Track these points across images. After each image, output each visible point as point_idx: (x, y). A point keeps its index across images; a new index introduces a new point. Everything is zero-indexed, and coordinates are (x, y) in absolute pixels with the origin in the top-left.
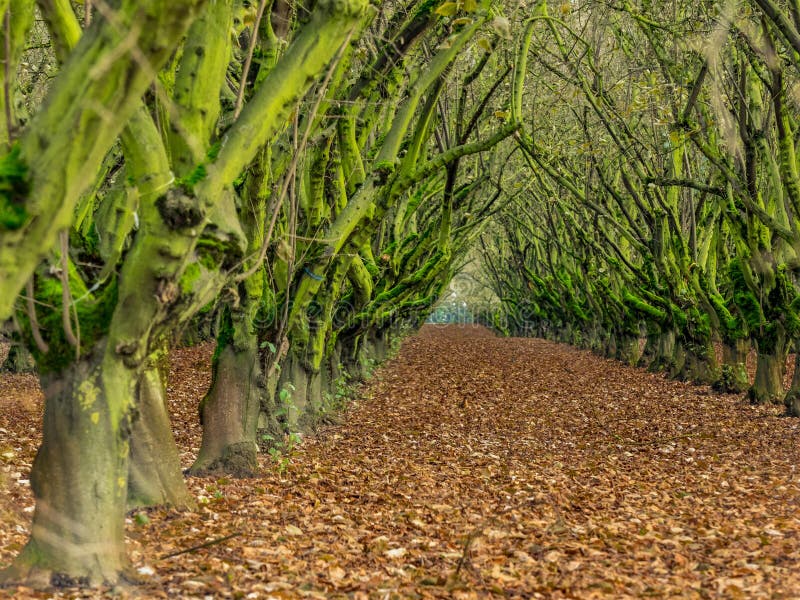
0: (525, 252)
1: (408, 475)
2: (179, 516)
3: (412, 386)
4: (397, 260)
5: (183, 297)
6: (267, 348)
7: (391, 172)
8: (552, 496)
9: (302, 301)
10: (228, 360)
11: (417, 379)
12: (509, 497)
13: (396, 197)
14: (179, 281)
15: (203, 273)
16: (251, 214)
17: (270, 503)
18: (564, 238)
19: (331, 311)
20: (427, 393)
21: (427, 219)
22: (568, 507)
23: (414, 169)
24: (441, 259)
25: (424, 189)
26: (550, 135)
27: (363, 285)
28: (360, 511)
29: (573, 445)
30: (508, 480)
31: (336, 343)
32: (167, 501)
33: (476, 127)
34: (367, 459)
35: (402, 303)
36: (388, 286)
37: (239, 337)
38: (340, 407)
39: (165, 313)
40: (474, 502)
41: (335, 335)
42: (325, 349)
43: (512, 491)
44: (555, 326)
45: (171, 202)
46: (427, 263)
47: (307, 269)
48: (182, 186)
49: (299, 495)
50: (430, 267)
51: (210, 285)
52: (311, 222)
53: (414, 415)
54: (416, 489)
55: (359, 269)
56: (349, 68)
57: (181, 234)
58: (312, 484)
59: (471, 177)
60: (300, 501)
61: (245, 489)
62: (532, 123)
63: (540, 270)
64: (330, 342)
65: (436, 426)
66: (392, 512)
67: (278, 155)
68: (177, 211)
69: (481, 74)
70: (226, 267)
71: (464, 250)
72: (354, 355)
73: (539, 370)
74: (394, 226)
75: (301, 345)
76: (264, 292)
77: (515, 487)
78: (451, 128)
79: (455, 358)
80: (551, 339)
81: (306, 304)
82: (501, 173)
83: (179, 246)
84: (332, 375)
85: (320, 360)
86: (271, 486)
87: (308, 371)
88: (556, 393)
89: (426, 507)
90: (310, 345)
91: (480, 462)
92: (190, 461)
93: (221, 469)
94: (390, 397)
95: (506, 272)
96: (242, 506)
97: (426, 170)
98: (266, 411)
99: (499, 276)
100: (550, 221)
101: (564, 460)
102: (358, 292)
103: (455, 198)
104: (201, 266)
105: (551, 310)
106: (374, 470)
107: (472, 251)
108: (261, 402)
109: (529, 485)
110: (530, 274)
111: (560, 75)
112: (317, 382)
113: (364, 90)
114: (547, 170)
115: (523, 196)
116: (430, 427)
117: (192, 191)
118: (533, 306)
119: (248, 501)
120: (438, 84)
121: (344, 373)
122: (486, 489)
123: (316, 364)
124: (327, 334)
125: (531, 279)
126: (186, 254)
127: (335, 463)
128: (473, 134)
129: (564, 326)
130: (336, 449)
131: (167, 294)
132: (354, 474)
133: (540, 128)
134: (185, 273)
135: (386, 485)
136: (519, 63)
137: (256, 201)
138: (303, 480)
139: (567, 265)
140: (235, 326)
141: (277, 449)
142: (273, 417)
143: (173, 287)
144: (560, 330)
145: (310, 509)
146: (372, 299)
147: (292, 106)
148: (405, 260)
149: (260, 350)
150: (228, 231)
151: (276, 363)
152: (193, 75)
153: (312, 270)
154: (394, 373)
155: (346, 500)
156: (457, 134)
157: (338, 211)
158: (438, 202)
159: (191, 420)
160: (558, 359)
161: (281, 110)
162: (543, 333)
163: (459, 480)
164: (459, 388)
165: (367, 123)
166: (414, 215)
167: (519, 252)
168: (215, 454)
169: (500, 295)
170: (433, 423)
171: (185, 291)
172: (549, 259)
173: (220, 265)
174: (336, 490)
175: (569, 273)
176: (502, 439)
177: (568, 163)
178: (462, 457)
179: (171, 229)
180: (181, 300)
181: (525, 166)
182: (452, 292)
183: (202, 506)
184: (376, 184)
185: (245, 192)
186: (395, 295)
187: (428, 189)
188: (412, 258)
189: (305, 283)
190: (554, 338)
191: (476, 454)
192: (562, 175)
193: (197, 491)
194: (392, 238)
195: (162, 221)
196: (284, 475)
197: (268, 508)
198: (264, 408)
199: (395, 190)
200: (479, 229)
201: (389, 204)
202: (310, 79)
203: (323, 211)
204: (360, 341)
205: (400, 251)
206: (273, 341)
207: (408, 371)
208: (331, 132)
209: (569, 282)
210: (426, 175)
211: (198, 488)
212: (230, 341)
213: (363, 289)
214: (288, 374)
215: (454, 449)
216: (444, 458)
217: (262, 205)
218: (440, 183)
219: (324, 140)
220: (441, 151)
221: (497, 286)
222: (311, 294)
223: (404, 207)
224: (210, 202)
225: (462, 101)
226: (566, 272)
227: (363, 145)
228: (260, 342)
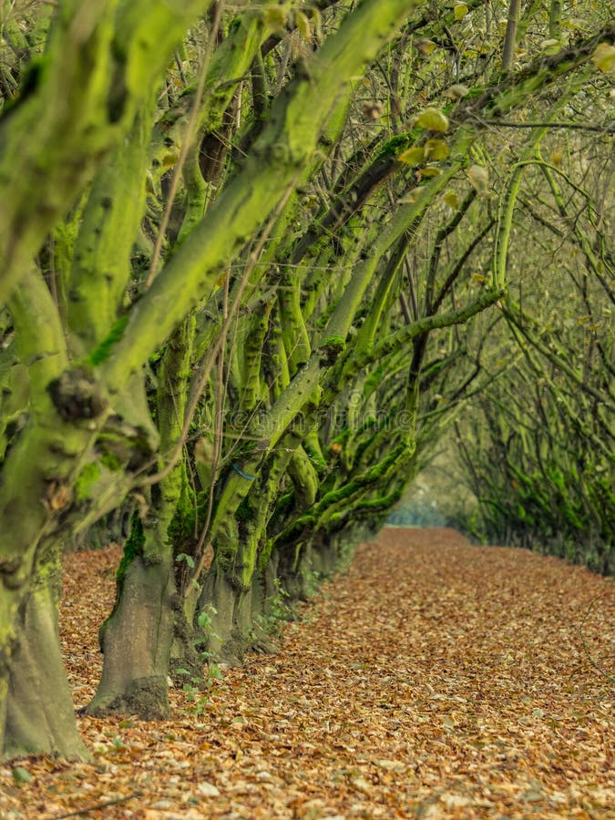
0: (509, 443)
1: (353, 722)
2: (68, 768)
3: (366, 605)
4: (350, 452)
5: (78, 504)
6: (184, 561)
7: (341, 349)
8: (528, 752)
9: (229, 504)
10: (136, 575)
11: (371, 598)
12: (475, 754)
13: (348, 378)
14: (73, 484)
15: (104, 474)
16: (170, 398)
17: (181, 754)
18: (557, 428)
19: (265, 514)
20: (383, 615)
21: (388, 401)
22: (547, 767)
23: (371, 344)
24: (404, 453)
25: (386, 365)
26: (541, 303)
27: (306, 484)
28: (292, 767)
29: (558, 687)
30: (475, 731)
31: (273, 553)
32: (56, 749)
33: (451, 291)
34: (303, 700)
35: (356, 503)
36: (338, 482)
37: (151, 548)
38: (275, 632)
39: (55, 524)
40: (431, 758)
41: (271, 542)
42: (257, 561)
43: (479, 744)
44: (544, 535)
45: (67, 388)
46: (386, 457)
47: (235, 466)
48: (81, 368)
49: (218, 744)
50: (389, 462)
51: (111, 489)
52: (244, 406)
53: (365, 643)
54: (362, 739)
55: (302, 462)
56: (293, 221)
57: (77, 427)
58: (234, 730)
59: (443, 351)
60: (220, 752)
61: (152, 735)
62: (520, 287)
63: (526, 465)
64: (264, 552)
65: (391, 657)
66: (330, 768)
67: (204, 326)
68: (74, 398)
69: (459, 226)
70: (132, 468)
71: (434, 439)
72: (295, 565)
73: (521, 589)
74: (347, 409)
75: (228, 555)
76: (183, 491)
77: (483, 741)
78: (420, 292)
79: (418, 572)
80: (538, 550)
81: (234, 508)
82: (481, 348)
83: (74, 441)
84: (266, 592)
85: (250, 574)
86: (185, 731)
87: (236, 588)
88: (541, 620)
89: (373, 763)
90: (239, 556)
91: (442, 707)
92: (87, 696)
93: (123, 709)
94: (337, 618)
95: (486, 467)
96: (147, 757)
97: (387, 345)
98: (183, 637)
99: (477, 471)
100: (539, 408)
101: (545, 706)
102: (301, 492)
103: (422, 376)
104: (100, 465)
105: (538, 515)
106: (311, 713)
107: (444, 440)
108: (175, 627)
109: (500, 737)
110: (514, 471)
111: (555, 231)
112: (246, 601)
113: (311, 247)
114: (536, 346)
115: (508, 375)
116: (383, 659)
117: (91, 374)
118: (517, 508)
119: (154, 751)
120: (403, 242)
121: (281, 590)
122: (448, 742)
123: (246, 579)
124: (260, 543)
125: (515, 476)
126: (83, 452)
127: (264, 704)
128: (448, 298)
129: (554, 535)
130: (266, 686)
131: (58, 500)
132: (287, 718)
133: (531, 294)
134: (81, 475)
135: (325, 734)
136: (503, 218)
137: (175, 382)
138: (225, 725)
139: (559, 461)
140: (146, 533)
141: (194, 685)
142: (192, 644)
143: (65, 492)
144: (549, 540)
145: (230, 763)
146: (317, 500)
147: (218, 272)
148: (361, 450)
149: (176, 564)
150: (135, 423)
151: (194, 581)
152: (98, 232)
153: (241, 468)
154: (343, 589)
155: (275, 752)
156: (427, 301)
157: (278, 392)
158: (403, 380)
159: (92, 644)
160: (545, 576)
161: (204, 277)
162: (528, 543)
163: (415, 730)
164: (422, 611)
165: (316, 285)
166: (374, 396)
167: (500, 443)
168: (116, 689)
169: (477, 494)
170: (388, 654)
171: (81, 496)
172: (538, 452)
173: (125, 465)
174: (264, 738)
175: (562, 470)
176: (471, 677)
177: (563, 338)
178: (420, 700)
179: (66, 420)
180: (75, 507)
181: (511, 339)
182: (419, 488)
183: (97, 755)
184: (322, 364)
185: (162, 369)
186: (346, 495)
187: (391, 364)
188: (369, 449)
189: (232, 483)
190: (541, 549)
191: (438, 696)
192: (555, 352)
193: (93, 736)
194: (345, 425)
195: (54, 411)
196: (201, 717)
197: (179, 759)
198: (178, 633)
199: (347, 369)
200: (452, 415)
201: (341, 386)
202: (240, 241)
203: (259, 391)
204: (302, 551)
205: (355, 440)
206: (192, 554)
207: (361, 587)
208: (270, 297)
209: (561, 482)
210: (386, 351)
211: (94, 732)
212: (140, 552)
213: (306, 488)
214: (210, 591)
215: (411, 689)
216: (399, 700)
217: (183, 386)
218: (407, 358)
219: (262, 306)
220: (407, 322)
221: (474, 483)
222: (240, 496)
223: (359, 388)
224: (114, 387)
225: (434, 260)
226: (558, 470)
227: (311, 311)
228: (175, 554)
